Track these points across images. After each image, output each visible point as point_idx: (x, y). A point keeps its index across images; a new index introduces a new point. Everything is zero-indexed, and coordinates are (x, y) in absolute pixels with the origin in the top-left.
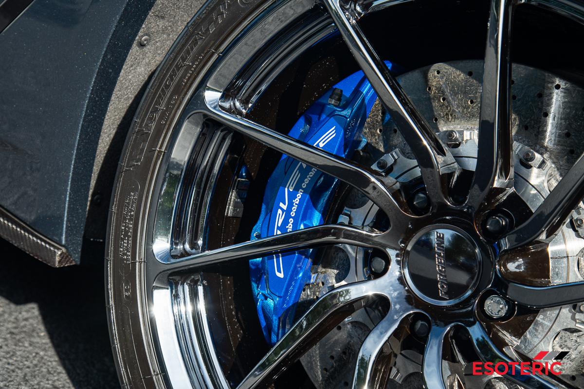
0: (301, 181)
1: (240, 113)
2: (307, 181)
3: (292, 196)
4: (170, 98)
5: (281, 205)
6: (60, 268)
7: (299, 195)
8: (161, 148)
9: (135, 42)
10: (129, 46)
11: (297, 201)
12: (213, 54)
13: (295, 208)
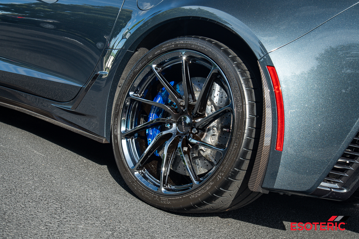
0: (154, 111)
1: (139, 97)
2: (155, 111)
3: (153, 115)
4: (123, 95)
5: (151, 117)
6: (105, 143)
7: (154, 114)
8: (121, 107)
9: (118, 86)
10: (117, 87)
11: (154, 116)
12: (131, 84)
13: (153, 118)
